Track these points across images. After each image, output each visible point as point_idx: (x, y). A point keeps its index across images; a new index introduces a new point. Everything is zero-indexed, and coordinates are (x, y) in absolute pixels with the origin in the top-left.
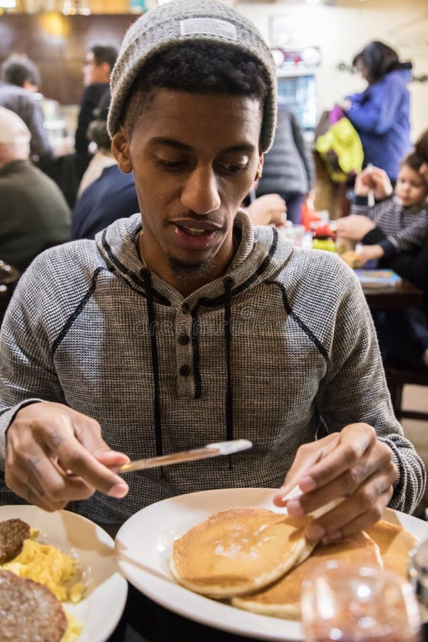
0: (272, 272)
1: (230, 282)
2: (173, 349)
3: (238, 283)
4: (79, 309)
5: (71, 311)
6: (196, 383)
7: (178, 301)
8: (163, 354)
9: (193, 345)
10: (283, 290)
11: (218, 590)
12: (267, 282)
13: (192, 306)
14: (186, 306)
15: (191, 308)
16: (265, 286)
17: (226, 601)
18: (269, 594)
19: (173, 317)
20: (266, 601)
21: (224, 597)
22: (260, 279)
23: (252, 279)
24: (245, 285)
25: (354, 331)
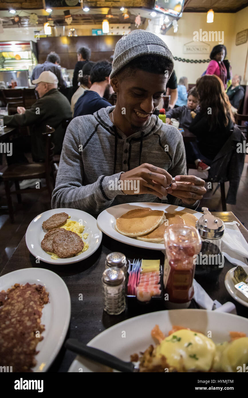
0: (156, 131)
1: (143, 133)
2: (122, 155)
3: (146, 133)
4: (91, 137)
5: (88, 138)
6: (128, 167)
7: (125, 138)
8: (118, 156)
9: (129, 153)
10: (160, 137)
11: (132, 234)
12: (154, 134)
13: (129, 140)
14: (127, 140)
15: (129, 141)
16: (154, 136)
17: (135, 238)
18: (149, 235)
19: (123, 143)
20: (148, 238)
21: (134, 236)
22: (152, 133)
23: (150, 133)
24: (148, 134)
25: (180, 154)
